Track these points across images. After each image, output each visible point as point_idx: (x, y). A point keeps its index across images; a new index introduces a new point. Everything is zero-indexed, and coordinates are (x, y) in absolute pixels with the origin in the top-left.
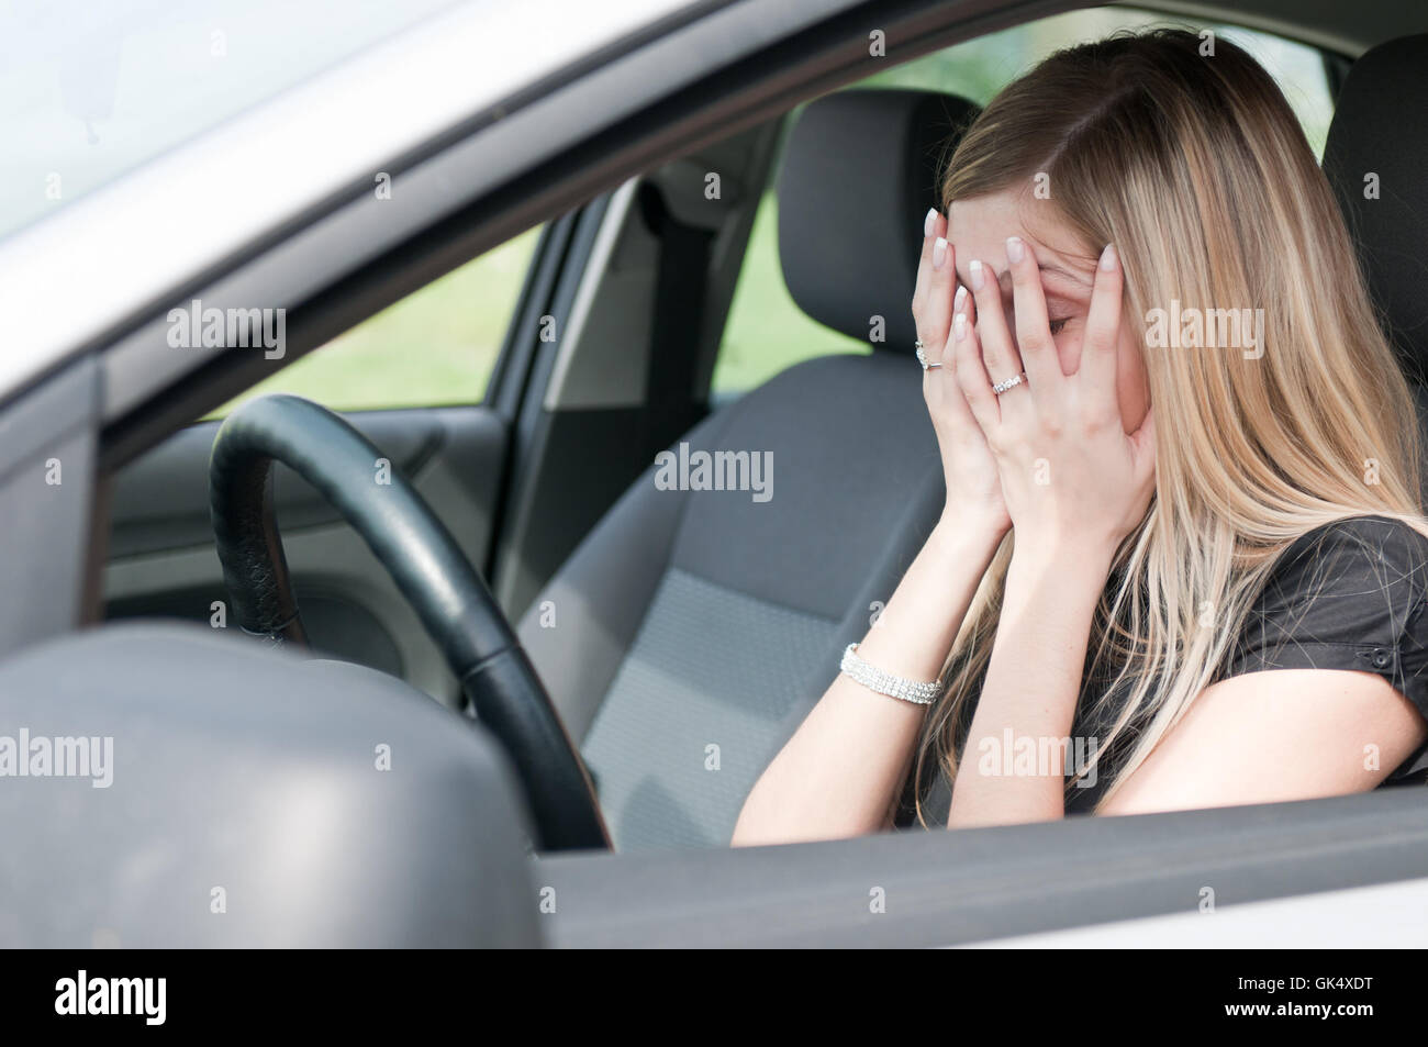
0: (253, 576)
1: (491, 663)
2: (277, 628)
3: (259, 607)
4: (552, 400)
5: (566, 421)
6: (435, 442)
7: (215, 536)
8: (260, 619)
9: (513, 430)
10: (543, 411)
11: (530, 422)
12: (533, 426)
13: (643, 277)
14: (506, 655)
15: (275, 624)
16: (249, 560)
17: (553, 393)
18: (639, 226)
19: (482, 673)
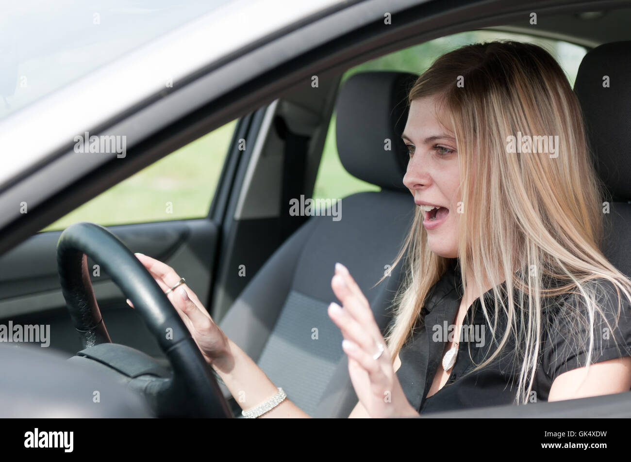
0: (79, 305)
1: (178, 345)
2: (92, 328)
3: (83, 319)
4: (238, 215)
5: (244, 224)
6: (184, 236)
7: (60, 285)
8: (84, 324)
9: (221, 229)
10: (234, 220)
11: (228, 225)
12: (230, 227)
13: (278, 158)
14: (185, 342)
15: (91, 326)
16: (77, 298)
17: (238, 213)
18: (274, 135)
19: (174, 351)
